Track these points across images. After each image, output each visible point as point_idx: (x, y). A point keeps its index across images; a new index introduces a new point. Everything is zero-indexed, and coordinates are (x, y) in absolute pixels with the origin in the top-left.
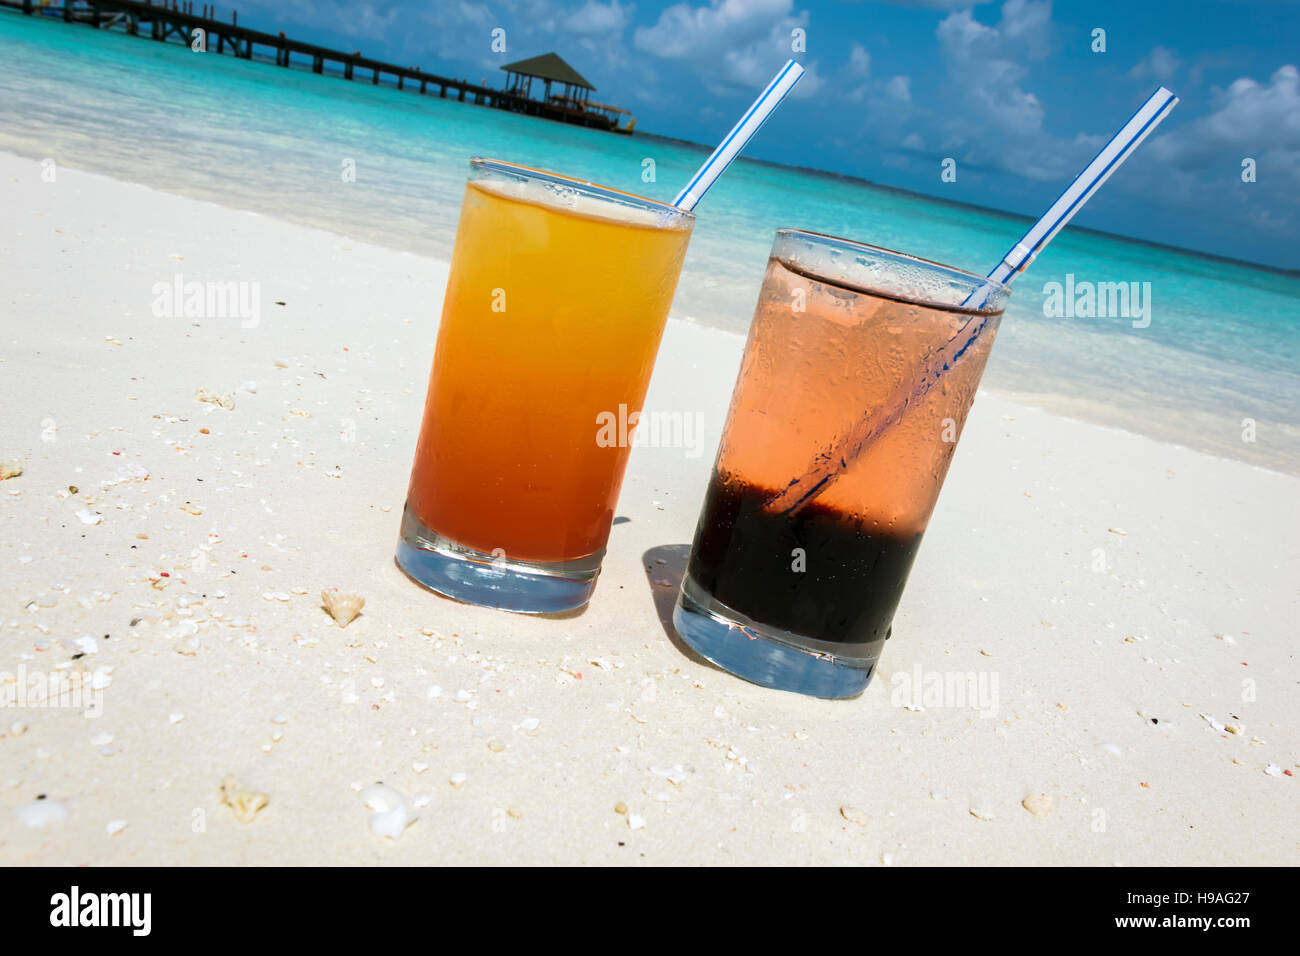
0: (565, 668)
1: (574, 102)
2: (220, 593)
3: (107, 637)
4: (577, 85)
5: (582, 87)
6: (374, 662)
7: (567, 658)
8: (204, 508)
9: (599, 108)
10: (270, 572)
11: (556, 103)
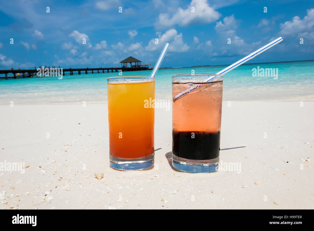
0: (149, 178)
1: (138, 65)
2: (73, 179)
3: (51, 191)
4: (137, 62)
5: (139, 62)
6: (107, 185)
7: (149, 177)
8: (68, 165)
9: (143, 65)
10: (83, 174)
11: (134, 67)
